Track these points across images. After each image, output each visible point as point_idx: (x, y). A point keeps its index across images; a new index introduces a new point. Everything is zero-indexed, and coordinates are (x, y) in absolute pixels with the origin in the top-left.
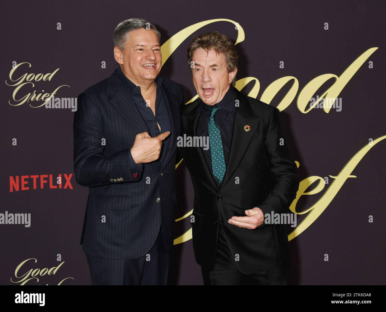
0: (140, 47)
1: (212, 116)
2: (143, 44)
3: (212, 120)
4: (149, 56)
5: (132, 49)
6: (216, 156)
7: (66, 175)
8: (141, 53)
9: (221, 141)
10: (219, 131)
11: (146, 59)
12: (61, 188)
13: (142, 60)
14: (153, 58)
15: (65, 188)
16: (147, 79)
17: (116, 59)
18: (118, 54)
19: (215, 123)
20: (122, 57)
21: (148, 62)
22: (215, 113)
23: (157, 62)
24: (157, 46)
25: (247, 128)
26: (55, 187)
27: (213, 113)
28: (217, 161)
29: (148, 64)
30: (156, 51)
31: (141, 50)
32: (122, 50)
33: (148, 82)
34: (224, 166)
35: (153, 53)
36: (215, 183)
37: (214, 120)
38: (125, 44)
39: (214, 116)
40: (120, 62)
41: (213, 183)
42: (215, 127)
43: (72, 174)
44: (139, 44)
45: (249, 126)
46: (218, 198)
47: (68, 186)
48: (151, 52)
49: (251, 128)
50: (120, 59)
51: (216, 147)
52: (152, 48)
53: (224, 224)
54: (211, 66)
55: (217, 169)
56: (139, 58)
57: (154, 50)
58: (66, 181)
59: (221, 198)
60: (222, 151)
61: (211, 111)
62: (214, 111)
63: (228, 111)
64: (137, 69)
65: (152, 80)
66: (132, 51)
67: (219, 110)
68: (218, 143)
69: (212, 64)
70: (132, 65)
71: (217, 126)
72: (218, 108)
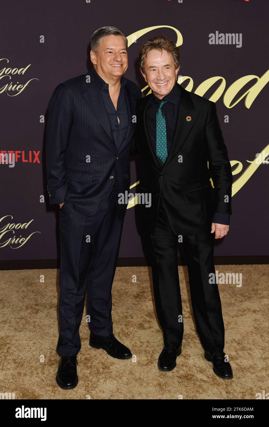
0: (110, 51)
1: (160, 108)
2: (112, 47)
3: (160, 111)
4: (116, 57)
5: (103, 52)
6: (160, 141)
7: (34, 152)
8: (111, 55)
9: (165, 129)
10: (165, 121)
11: (114, 61)
12: (31, 162)
13: (110, 61)
14: (119, 59)
15: (34, 162)
16: (114, 75)
17: (92, 61)
18: (93, 57)
19: (162, 114)
20: (96, 58)
21: (116, 63)
22: (163, 106)
23: (123, 63)
24: (124, 49)
25: (189, 119)
26: (27, 161)
27: (161, 106)
28: (161, 146)
29: (116, 64)
30: (123, 54)
31: (110, 52)
32: (96, 53)
33: (115, 78)
34: (166, 150)
35: (119, 56)
36: (158, 163)
37: (162, 112)
38: (98, 48)
39: (162, 108)
40: (94, 62)
41: (156, 163)
42: (162, 117)
43: (40, 151)
44: (109, 48)
45: (190, 117)
46: (160, 175)
47: (37, 161)
48: (118, 54)
49: (192, 118)
50: (94, 60)
51: (161, 133)
52: (119, 51)
53: (164, 196)
54: (165, 66)
55: (160, 152)
56: (109, 59)
57: (121, 53)
58: (35, 157)
59: (163, 176)
60: (166, 138)
61: (160, 104)
62: (162, 104)
63: (173, 104)
64: (107, 67)
65: (119, 76)
66: (103, 53)
67: (166, 103)
68: (163, 131)
69: (165, 64)
70: (102, 65)
71: (163, 117)
72: (165, 102)
